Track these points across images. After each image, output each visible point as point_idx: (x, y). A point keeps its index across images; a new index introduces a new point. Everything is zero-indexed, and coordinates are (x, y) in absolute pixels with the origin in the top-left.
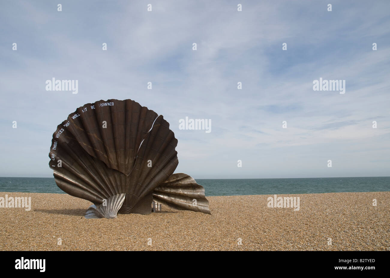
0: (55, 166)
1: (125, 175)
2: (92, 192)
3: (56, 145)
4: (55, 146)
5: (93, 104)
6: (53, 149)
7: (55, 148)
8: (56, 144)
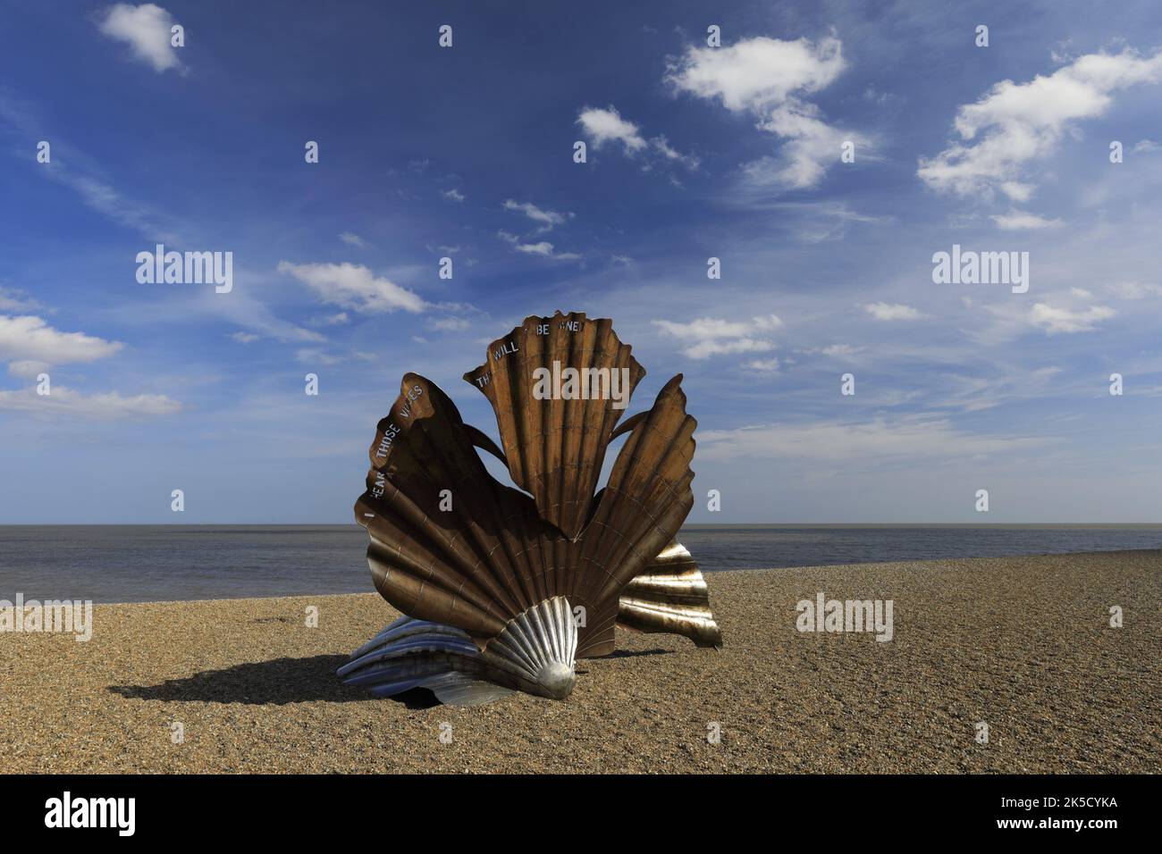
0: (373, 516)
1: (568, 541)
2: (474, 598)
3: (388, 441)
4: (385, 445)
5: (545, 321)
6: (378, 454)
7: (383, 450)
8: (389, 437)
